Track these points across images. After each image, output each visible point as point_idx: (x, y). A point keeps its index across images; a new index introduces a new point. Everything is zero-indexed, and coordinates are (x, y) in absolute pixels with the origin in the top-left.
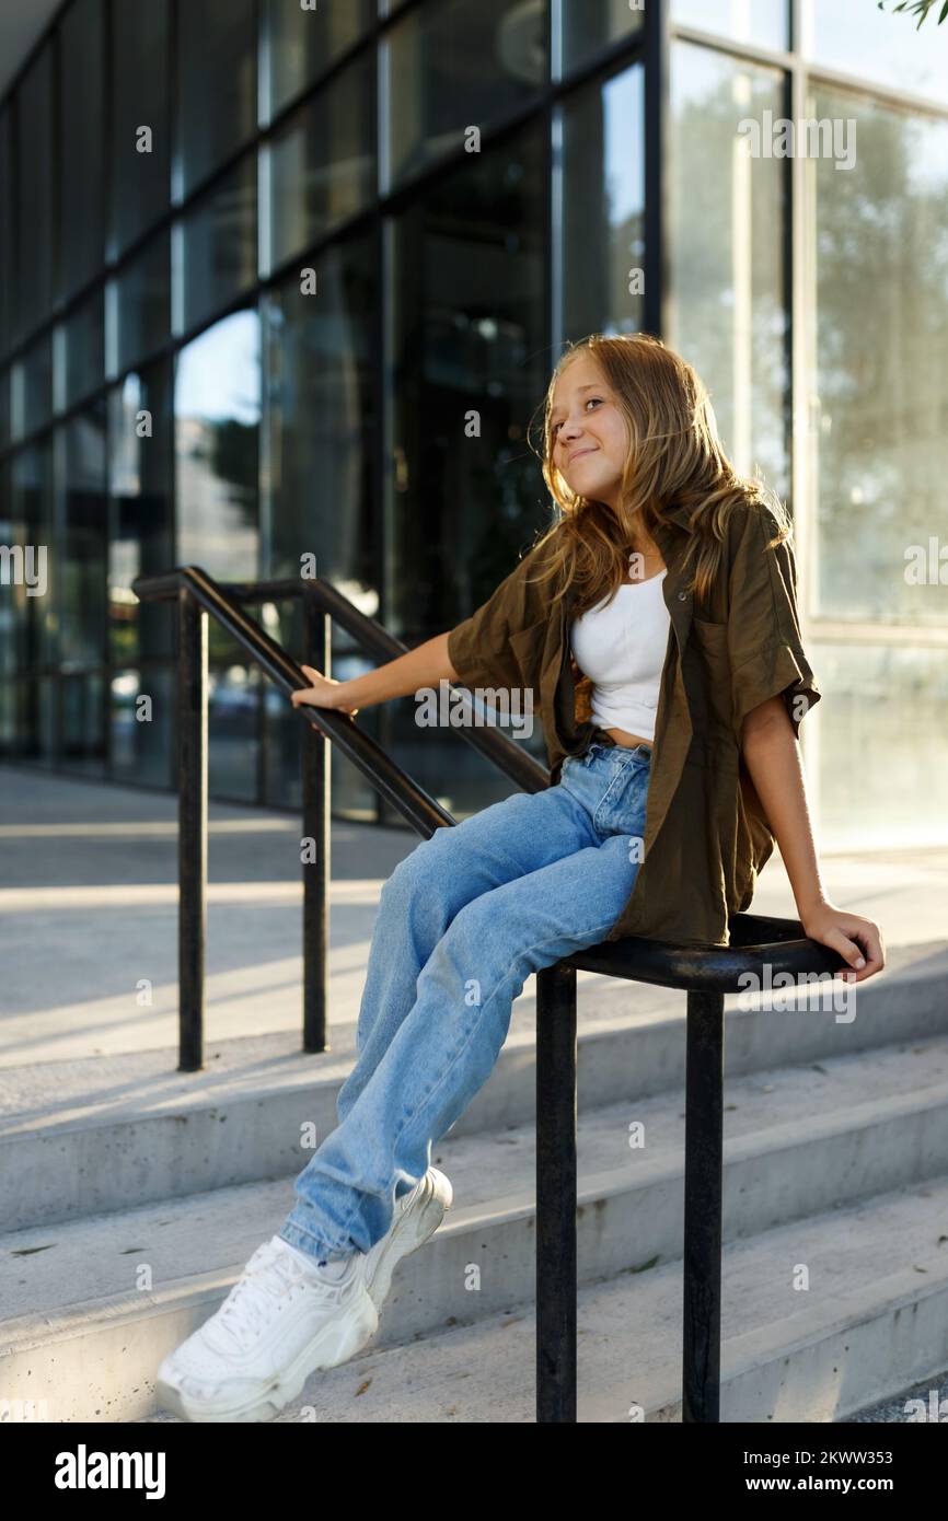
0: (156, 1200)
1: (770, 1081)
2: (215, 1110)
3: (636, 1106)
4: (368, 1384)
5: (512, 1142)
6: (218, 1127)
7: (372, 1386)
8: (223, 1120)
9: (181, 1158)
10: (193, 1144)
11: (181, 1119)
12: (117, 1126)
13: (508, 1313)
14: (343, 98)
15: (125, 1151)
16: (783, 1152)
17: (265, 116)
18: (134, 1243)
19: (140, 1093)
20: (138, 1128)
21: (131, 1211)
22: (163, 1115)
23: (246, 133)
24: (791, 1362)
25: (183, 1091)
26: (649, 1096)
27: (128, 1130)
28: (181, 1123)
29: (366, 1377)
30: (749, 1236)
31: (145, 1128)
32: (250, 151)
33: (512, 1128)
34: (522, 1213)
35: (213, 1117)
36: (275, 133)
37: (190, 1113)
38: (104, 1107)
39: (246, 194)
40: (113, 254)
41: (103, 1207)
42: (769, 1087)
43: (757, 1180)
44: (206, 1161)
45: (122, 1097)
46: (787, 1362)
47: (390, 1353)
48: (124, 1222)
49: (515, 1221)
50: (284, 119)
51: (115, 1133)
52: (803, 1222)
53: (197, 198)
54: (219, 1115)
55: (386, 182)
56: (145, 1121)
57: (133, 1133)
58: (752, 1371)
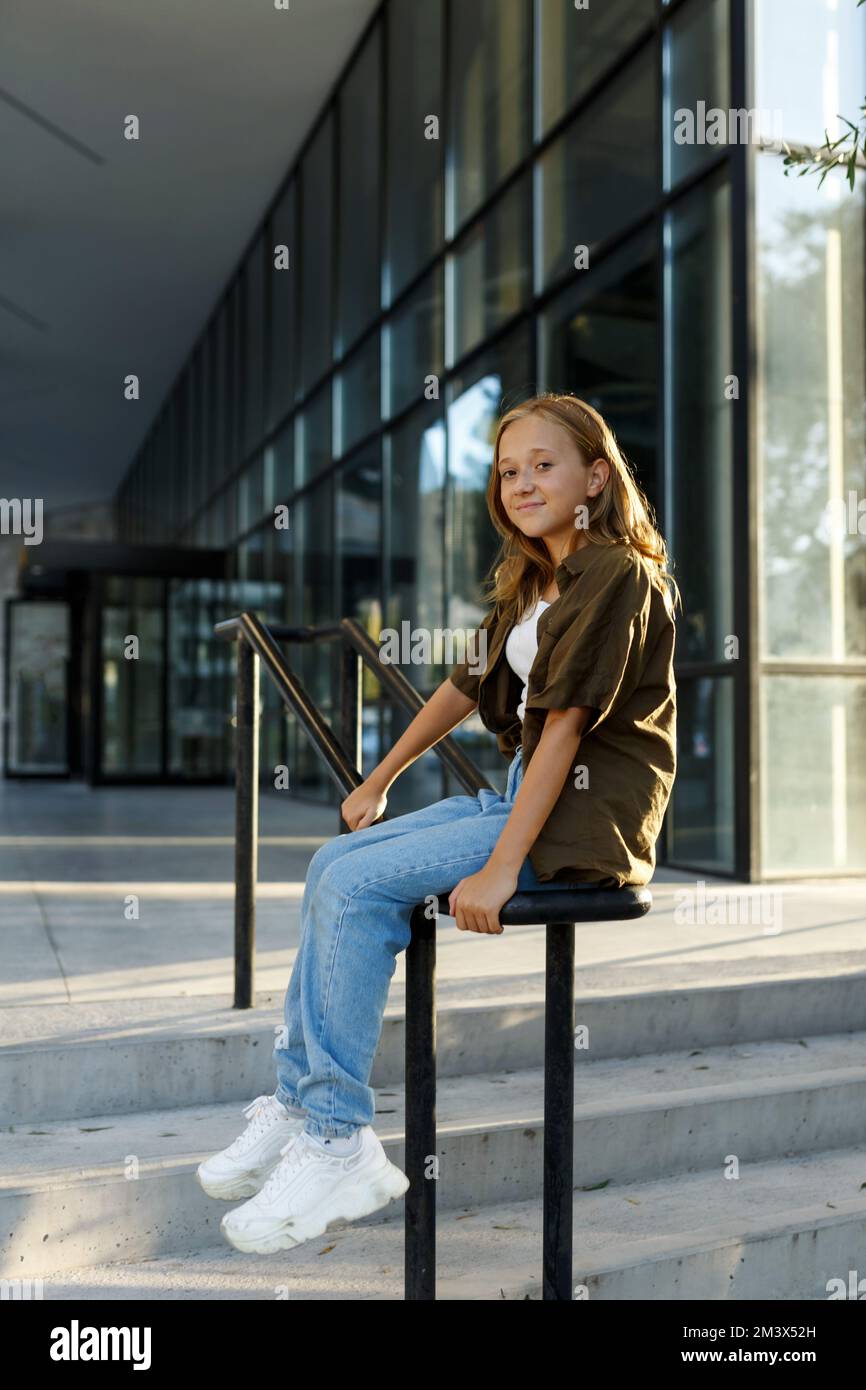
0: (201, 1103)
1: (750, 1049)
2: (248, 1036)
3: (624, 1062)
4: (331, 1248)
5: (502, 1082)
6: (252, 1050)
7: (333, 1251)
8: (255, 1044)
9: (221, 1072)
10: (230, 1062)
11: (221, 1041)
12: (168, 1042)
13: (466, 1210)
14: (508, 215)
15: (175, 1063)
16: (730, 1103)
17: (450, 231)
18: (170, 1130)
19: (195, 1021)
20: (185, 1045)
21: (181, 1109)
22: (208, 1036)
23: (437, 247)
24: (684, 1264)
25: (229, 1021)
26: (638, 1055)
27: (177, 1047)
28: (221, 1044)
29: (333, 1244)
30: (696, 1171)
31: (191, 1046)
32: (438, 262)
33: (508, 1072)
34: (479, 1129)
35: (247, 1041)
36: (457, 246)
37: (228, 1037)
38: (162, 1028)
39: (437, 301)
40: (339, 352)
41: (157, 1104)
42: (746, 1055)
43: (705, 1124)
44: (242, 1076)
45: (180, 1022)
46: (680, 1263)
47: (359, 1229)
48: (170, 1116)
49: (471, 1136)
50: (464, 231)
51: (168, 1047)
52: (752, 1165)
53: (400, 302)
54: (252, 1040)
55: (539, 285)
56: (191, 1040)
57: (182, 1049)
58: (644, 1265)
